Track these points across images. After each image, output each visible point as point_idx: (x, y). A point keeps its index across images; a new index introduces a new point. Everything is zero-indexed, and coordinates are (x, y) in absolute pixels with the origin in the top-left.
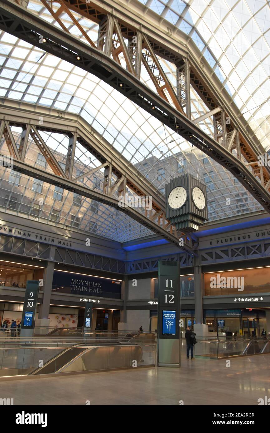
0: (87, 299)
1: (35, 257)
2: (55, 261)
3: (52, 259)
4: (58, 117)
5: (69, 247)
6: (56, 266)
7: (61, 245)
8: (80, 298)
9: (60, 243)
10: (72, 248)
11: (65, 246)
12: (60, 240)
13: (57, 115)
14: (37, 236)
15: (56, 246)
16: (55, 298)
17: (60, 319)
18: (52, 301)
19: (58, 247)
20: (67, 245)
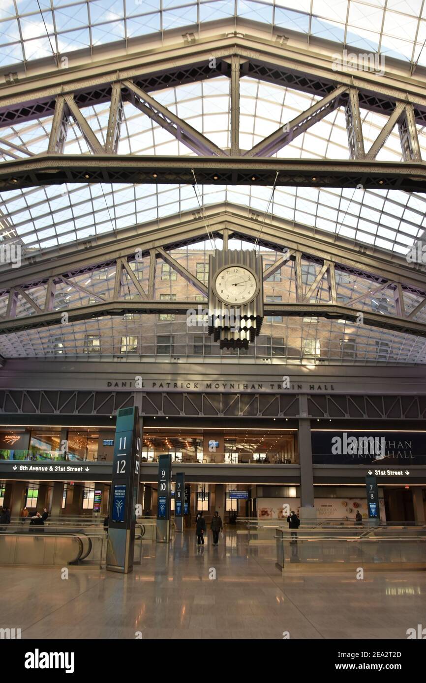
0: (382, 470)
1: (276, 417)
2: (311, 417)
3: (304, 415)
4: (195, 219)
5: (330, 391)
6: (313, 423)
7: (316, 391)
8: (368, 470)
9: (312, 388)
10: (337, 391)
11: (323, 391)
12: (312, 384)
13: (191, 218)
14: (272, 385)
15: (308, 394)
16: (319, 474)
17: (351, 506)
18: (316, 479)
19: (312, 395)
20: (326, 389)
